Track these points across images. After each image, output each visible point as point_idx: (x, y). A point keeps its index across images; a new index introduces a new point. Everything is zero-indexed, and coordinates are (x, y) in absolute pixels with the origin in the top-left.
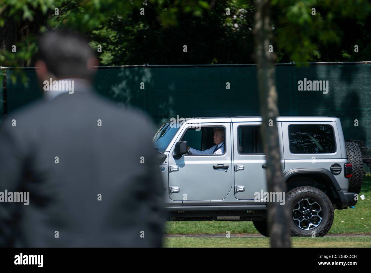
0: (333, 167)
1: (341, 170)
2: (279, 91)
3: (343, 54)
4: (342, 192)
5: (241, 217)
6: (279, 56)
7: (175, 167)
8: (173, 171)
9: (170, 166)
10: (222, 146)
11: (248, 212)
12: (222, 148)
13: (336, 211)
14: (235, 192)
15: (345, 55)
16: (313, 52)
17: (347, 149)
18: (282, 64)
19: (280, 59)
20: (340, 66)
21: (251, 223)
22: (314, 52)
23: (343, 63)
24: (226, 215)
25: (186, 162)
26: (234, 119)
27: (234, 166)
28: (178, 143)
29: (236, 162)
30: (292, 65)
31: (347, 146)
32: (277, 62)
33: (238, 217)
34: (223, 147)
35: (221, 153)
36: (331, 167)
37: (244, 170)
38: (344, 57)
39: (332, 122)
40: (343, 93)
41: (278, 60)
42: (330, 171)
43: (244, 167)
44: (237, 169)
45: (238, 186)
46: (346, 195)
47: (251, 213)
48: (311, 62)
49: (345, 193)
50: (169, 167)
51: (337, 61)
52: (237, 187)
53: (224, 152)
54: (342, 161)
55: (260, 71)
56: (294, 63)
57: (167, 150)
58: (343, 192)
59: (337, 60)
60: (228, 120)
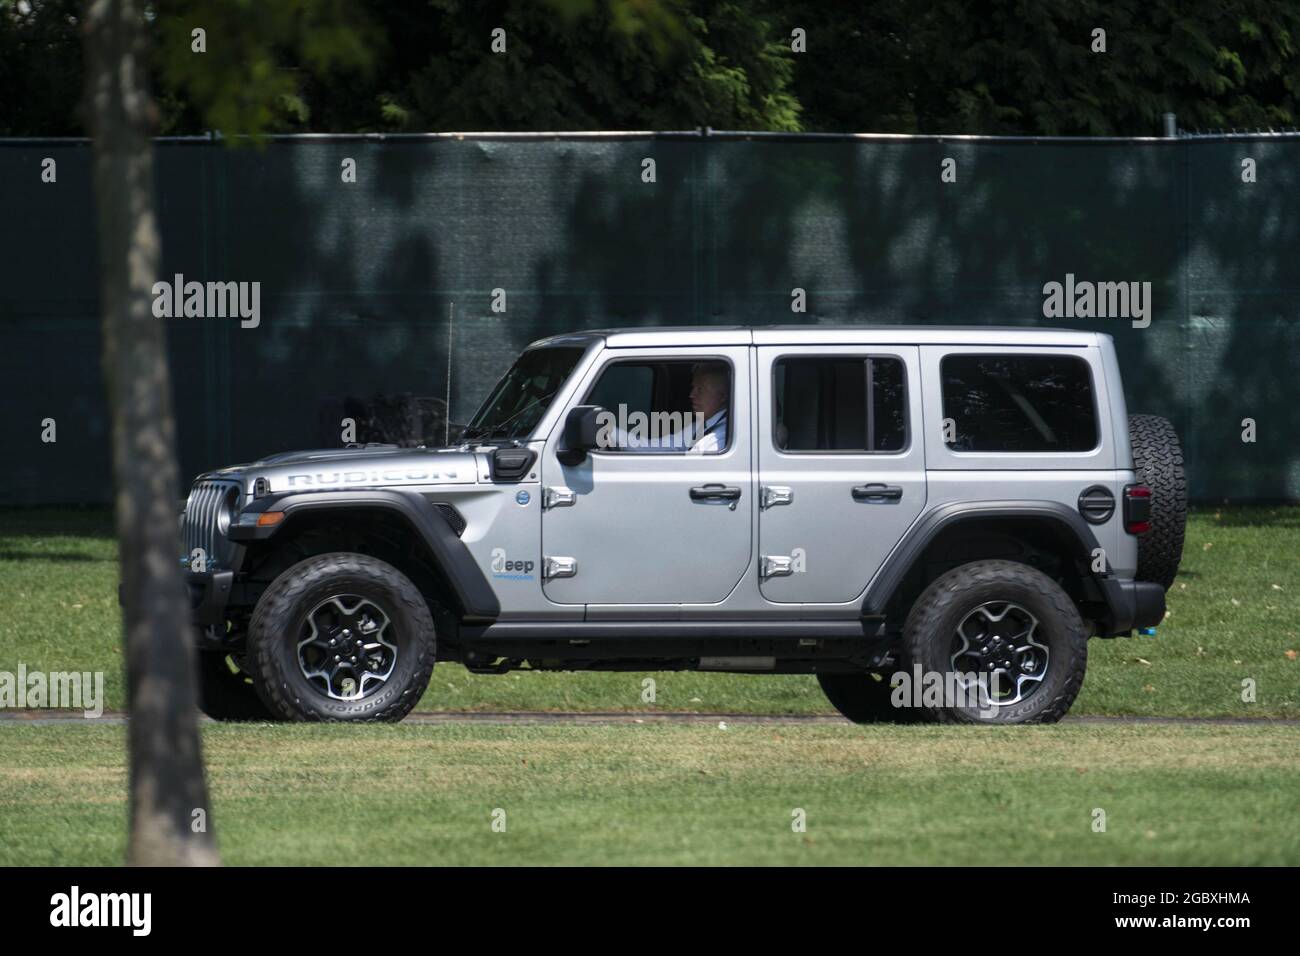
0: (1087, 499)
1: (1112, 509)
2: (163, 228)
3: (385, 108)
4: (1115, 581)
5: (777, 661)
6: (168, 111)
7: (563, 491)
8: (555, 506)
9: (549, 489)
10: (722, 424)
11: (802, 642)
12: (718, 430)
13: (1094, 643)
14: (760, 576)
15: (392, 110)
16: (282, 99)
17: (1134, 438)
18: (179, 138)
19: (173, 121)
20: (374, 147)
21: (813, 679)
22: (287, 97)
23: (382, 136)
24: (730, 655)
25: (598, 477)
26: (761, 336)
27: (760, 492)
28: (574, 412)
29: (766, 477)
30: (213, 143)
31: (1133, 427)
32: (162, 132)
33: (768, 661)
34: (724, 427)
35: (715, 448)
36: (1081, 499)
37: (791, 505)
38: (387, 116)
39: (1085, 346)
40: (383, 239)
41: (166, 126)
42: (1077, 509)
43: (791, 495)
44: (770, 502)
45: (771, 557)
46: (1129, 592)
47: (813, 647)
48: (277, 131)
49: (1127, 585)
50: (543, 492)
51: (364, 129)
52: (769, 561)
53: (726, 443)
54: (1117, 479)
55: (104, 161)
56: (219, 135)
57: (537, 436)
58: (1120, 580)
59: (362, 126)
60: (744, 336)
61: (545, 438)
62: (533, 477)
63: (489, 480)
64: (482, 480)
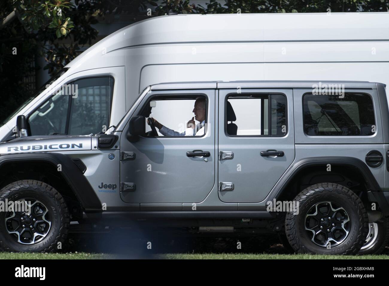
0: (370, 156)
1: (382, 161)
7: (129, 153)
11: (243, 220)
14: (219, 191)
27: (218, 154)
29: (222, 147)
33: (230, 228)
36: (367, 157)
37: (233, 159)
42: (365, 161)
43: (232, 155)
44: (223, 158)
47: (248, 222)
52: (222, 184)
54: (383, 148)
57: (118, 129)
60: (213, 85)
61: (122, 130)
62: (116, 147)
63: (96, 149)
64: (93, 148)
